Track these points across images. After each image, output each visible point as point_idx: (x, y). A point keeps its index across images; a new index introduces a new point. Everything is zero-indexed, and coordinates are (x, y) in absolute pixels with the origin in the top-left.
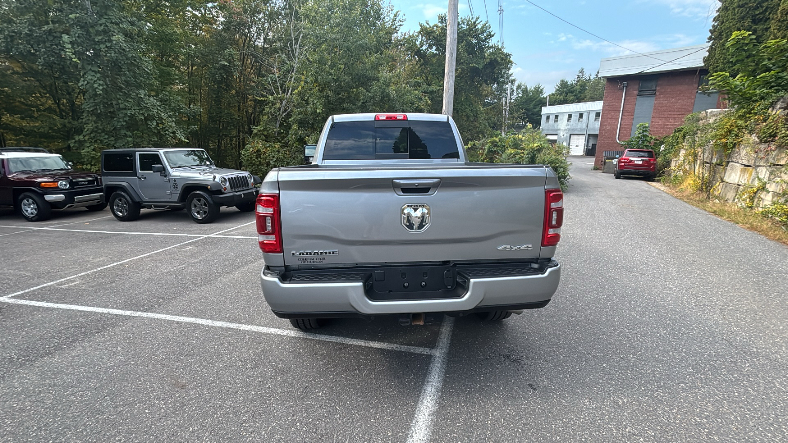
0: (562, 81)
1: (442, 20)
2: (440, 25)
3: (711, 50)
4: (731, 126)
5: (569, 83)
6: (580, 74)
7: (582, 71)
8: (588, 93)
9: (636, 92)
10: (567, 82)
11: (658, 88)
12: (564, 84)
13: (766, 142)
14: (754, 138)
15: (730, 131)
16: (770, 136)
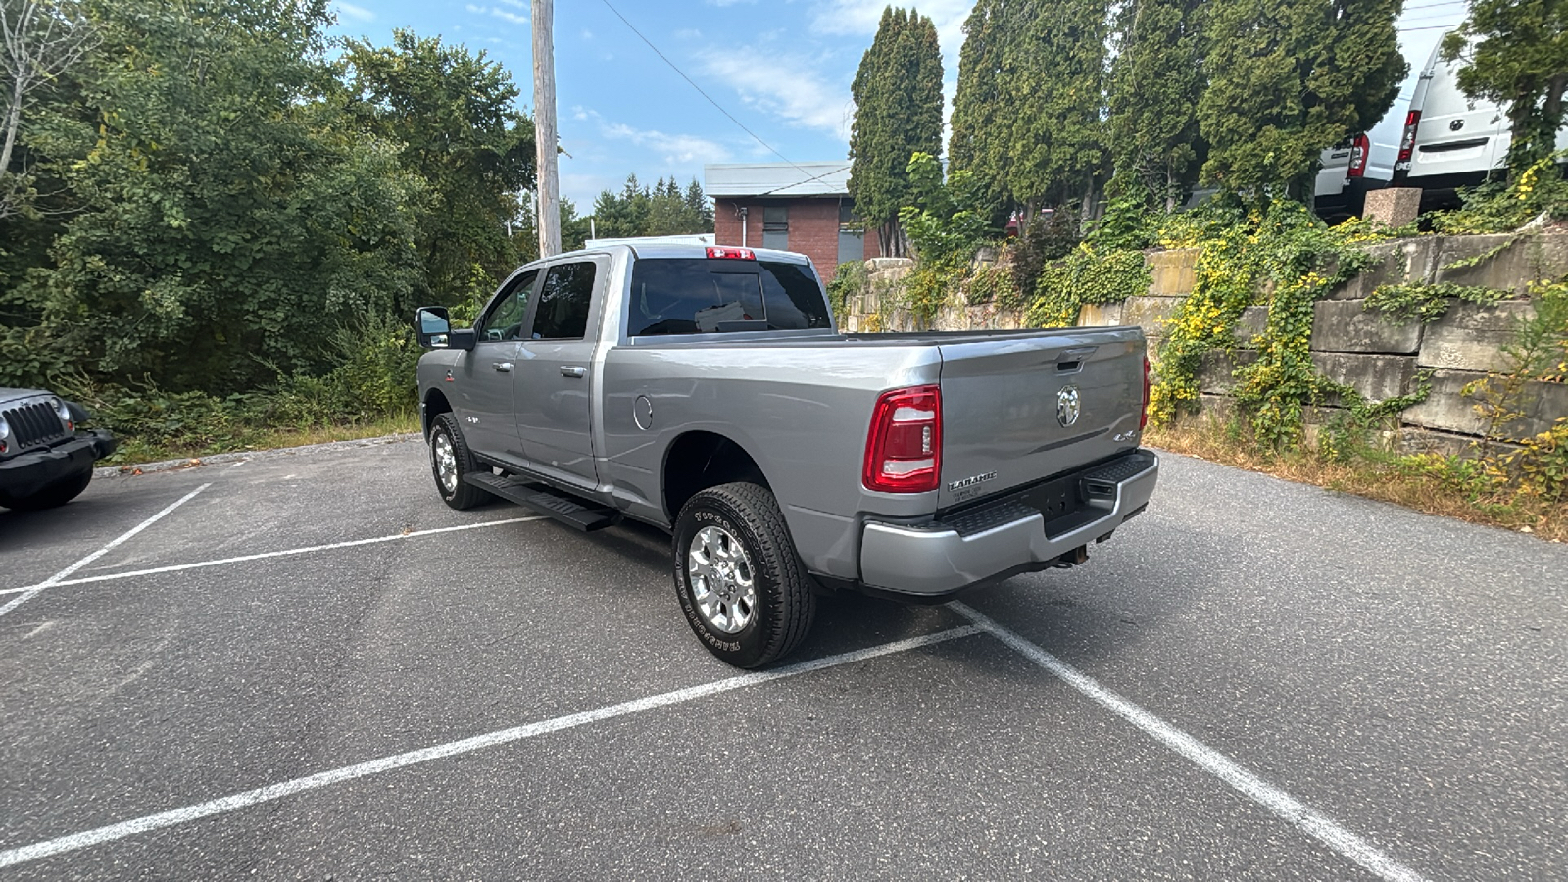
0: (605, 194)
1: (405, 42)
2: (398, 51)
3: (854, 171)
4: (930, 282)
5: (618, 198)
6: (630, 184)
7: (632, 180)
8: (652, 219)
9: (761, 226)
10: (613, 197)
11: (790, 222)
12: (608, 200)
13: (980, 303)
14: (962, 298)
15: (930, 290)
16: (985, 296)
